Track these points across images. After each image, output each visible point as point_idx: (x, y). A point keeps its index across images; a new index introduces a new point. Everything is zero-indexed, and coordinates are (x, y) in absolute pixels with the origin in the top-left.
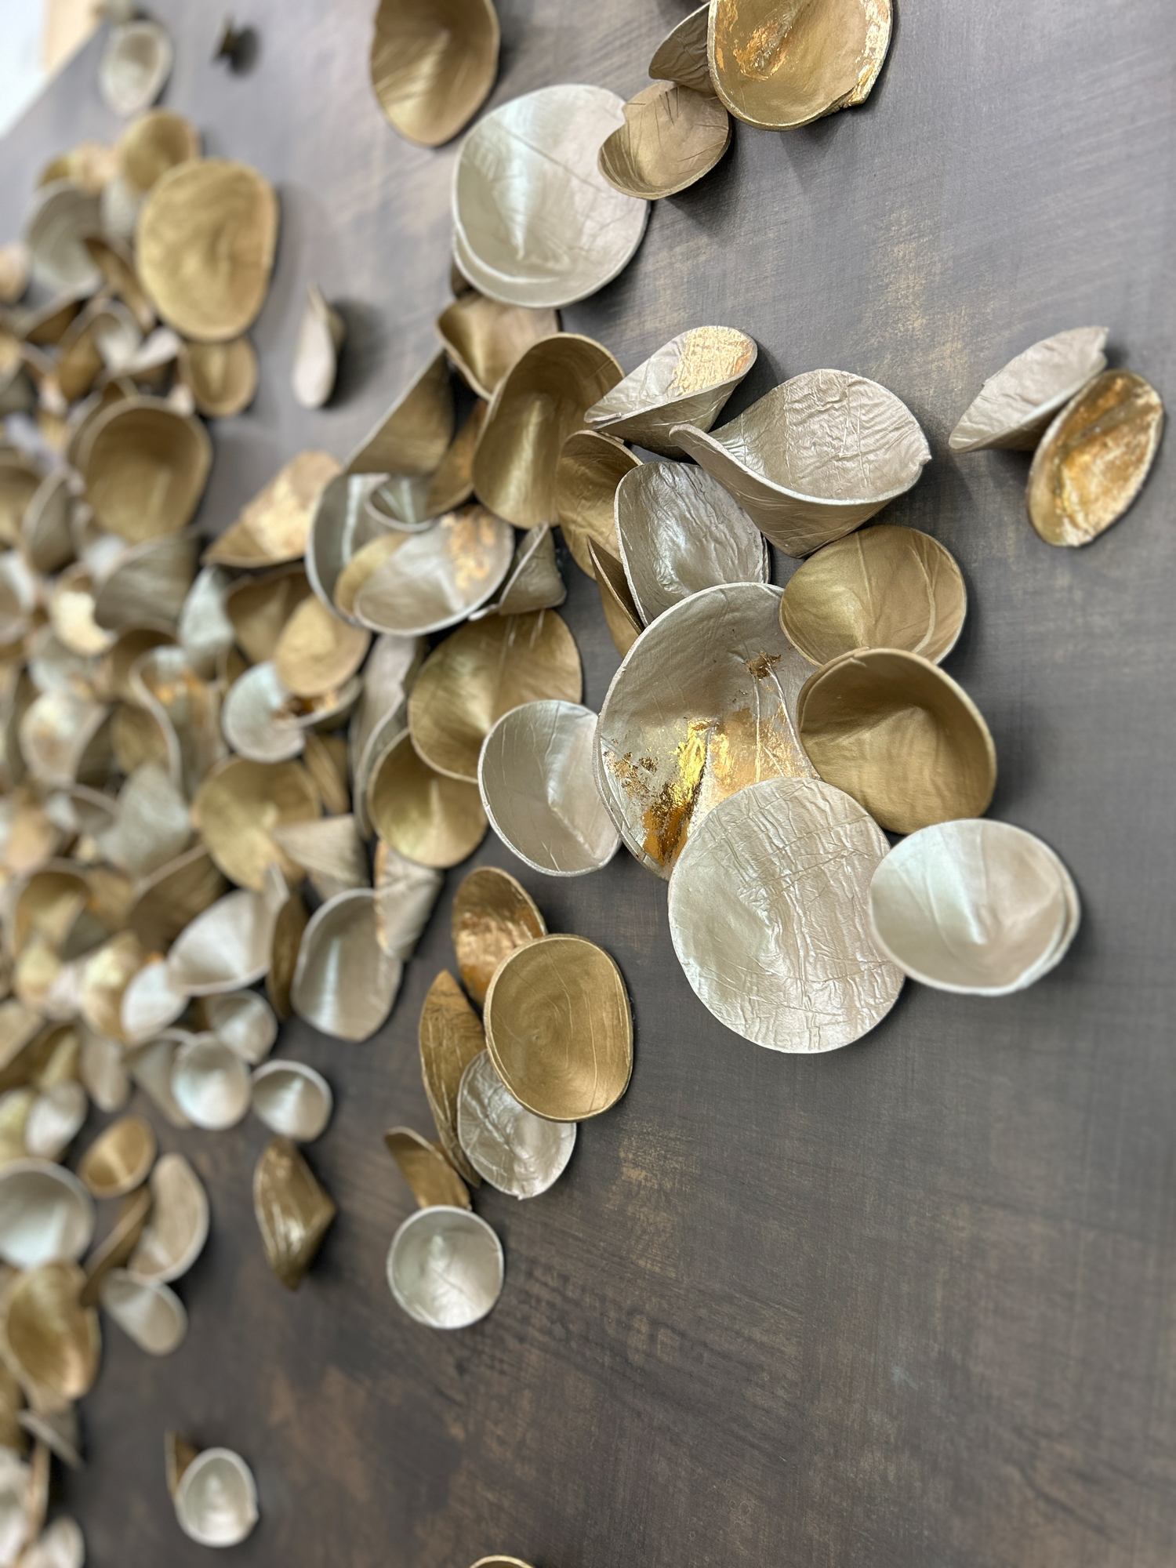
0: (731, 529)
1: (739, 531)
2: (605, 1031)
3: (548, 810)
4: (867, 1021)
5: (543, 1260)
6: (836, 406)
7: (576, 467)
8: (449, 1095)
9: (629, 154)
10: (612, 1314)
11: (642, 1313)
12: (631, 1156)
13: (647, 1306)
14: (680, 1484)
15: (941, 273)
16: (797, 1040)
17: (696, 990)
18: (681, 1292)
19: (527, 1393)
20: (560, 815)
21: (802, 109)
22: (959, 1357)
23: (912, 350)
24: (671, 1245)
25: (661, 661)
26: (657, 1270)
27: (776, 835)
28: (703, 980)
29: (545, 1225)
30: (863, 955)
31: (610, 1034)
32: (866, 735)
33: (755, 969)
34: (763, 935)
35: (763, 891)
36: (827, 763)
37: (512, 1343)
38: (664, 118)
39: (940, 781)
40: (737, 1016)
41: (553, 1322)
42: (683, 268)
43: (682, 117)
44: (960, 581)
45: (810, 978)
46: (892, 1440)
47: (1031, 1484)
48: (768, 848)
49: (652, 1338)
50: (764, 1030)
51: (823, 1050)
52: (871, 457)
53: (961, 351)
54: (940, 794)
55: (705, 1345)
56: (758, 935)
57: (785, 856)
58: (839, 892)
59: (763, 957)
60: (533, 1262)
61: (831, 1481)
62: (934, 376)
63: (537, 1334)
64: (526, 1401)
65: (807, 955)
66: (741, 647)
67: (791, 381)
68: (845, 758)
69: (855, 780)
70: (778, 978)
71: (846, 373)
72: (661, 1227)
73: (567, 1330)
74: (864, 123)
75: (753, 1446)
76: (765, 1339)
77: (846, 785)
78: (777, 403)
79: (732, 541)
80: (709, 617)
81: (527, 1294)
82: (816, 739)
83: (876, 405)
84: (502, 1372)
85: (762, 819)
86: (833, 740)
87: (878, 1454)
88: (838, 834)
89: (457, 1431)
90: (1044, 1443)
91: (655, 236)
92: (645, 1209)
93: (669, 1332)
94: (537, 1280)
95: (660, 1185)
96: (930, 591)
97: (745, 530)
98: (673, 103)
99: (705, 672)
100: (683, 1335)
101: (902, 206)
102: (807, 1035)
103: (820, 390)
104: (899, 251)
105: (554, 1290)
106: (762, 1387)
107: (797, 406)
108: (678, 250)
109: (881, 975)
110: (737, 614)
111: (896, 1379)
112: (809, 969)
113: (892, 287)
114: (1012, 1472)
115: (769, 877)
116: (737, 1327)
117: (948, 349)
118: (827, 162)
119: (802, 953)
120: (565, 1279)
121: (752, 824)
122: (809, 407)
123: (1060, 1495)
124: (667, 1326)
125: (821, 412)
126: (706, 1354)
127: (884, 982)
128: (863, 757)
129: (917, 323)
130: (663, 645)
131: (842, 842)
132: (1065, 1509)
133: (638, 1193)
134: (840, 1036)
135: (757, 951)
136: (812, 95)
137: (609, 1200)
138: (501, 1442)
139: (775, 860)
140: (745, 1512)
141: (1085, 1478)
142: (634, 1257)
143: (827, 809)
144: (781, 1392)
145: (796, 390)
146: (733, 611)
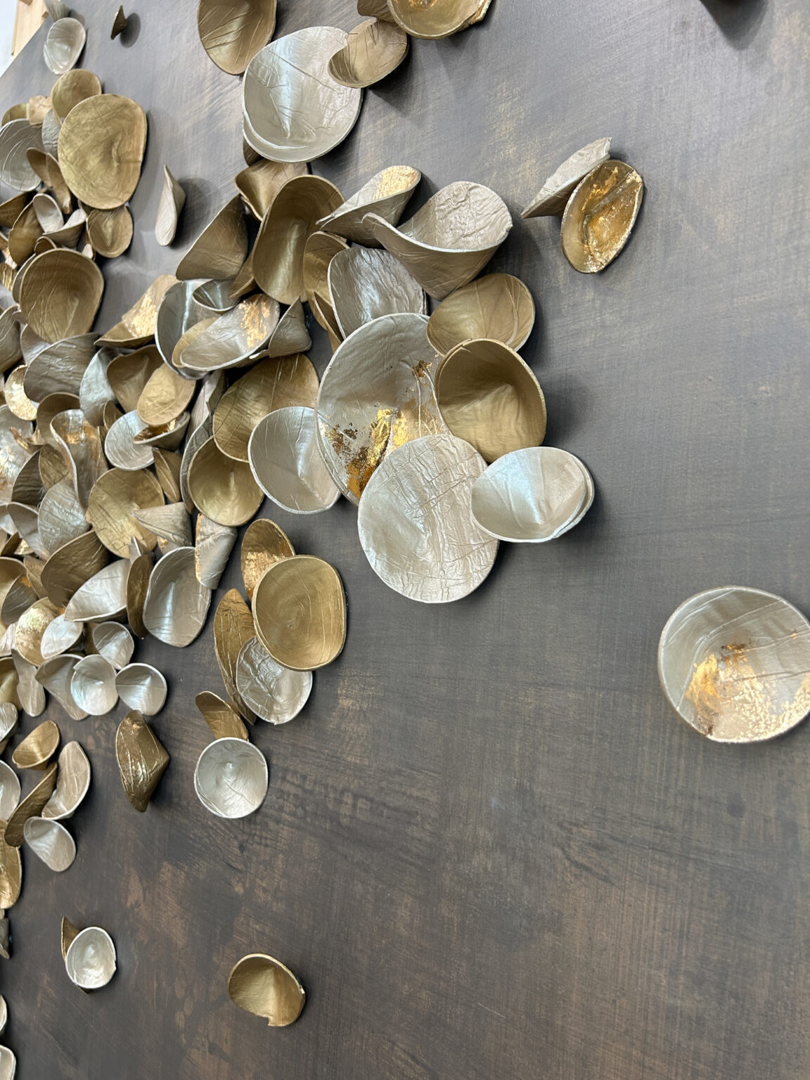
0: (405, 288)
1: (410, 289)
2: (330, 615)
3: (298, 479)
4: (476, 581)
5: (292, 768)
6: (463, 203)
7: (315, 259)
8: (232, 661)
9: (349, 64)
10: (332, 795)
11: (349, 791)
12: (344, 692)
13: (352, 786)
14: (369, 897)
15: (525, 119)
16: (434, 596)
17: (373, 567)
18: (372, 773)
19: (281, 856)
20: (306, 482)
21: (446, 26)
22: (528, 784)
23: (508, 167)
24: (366, 744)
25: (355, 364)
26: (358, 761)
27: (427, 473)
28: (378, 561)
29: (294, 745)
30: (475, 540)
31: (333, 616)
32: (478, 405)
33: (413, 557)
34: (420, 538)
35: (420, 511)
36: (455, 424)
37: (272, 825)
38: (370, 41)
39: (519, 428)
40: (398, 582)
41: (296, 808)
42: (381, 133)
43: (380, 40)
44: (531, 302)
45: (446, 560)
46: (490, 845)
47: (568, 858)
48: (422, 481)
49: (354, 806)
50: (414, 590)
51: (450, 601)
52: (482, 232)
53: (535, 165)
54: (520, 437)
55: (385, 805)
56: (417, 538)
57: (432, 487)
58: (461, 503)
59: (418, 550)
60: (286, 770)
61: (455, 878)
62: (520, 181)
63: (287, 817)
64: (279, 862)
65: (444, 546)
66: (407, 358)
67: (439, 193)
68: (466, 420)
69: (472, 434)
70: (427, 562)
71: (467, 183)
72: (360, 734)
73: (305, 810)
74: (483, 34)
75: (411, 864)
76: (419, 794)
77: (467, 438)
78: (431, 208)
79: (406, 296)
80: (385, 336)
81: (282, 791)
82: (448, 409)
83: (484, 200)
84: (266, 846)
85: (418, 463)
86: (458, 409)
87: (482, 855)
88: (461, 467)
89: (239, 889)
90: (575, 829)
91: (366, 116)
92: (352, 724)
93: (364, 801)
94: (288, 782)
95: (361, 707)
96: (515, 311)
97: (413, 288)
98: (376, 32)
99: (385, 374)
100: (371, 800)
101: (503, 81)
102: (441, 592)
103: (454, 195)
104: (502, 108)
105: (298, 786)
106: (417, 825)
107: (442, 207)
108: (378, 122)
109: (484, 551)
110: (402, 334)
111: (493, 805)
112: (445, 555)
113: (498, 131)
114: (557, 851)
115: (424, 503)
116: (403, 790)
117: (527, 165)
118: (461, 59)
119: (441, 546)
120: (304, 777)
121: (412, 466)
122: (449, 207)
123: (584, 861)
124: (363, 797)
125: (455, 209)
126: (385, 811)
127: (486, 555)
128: (477, 419)
129: (511, 150)
130: (356, 353)
131: (463, 471)
132: (587, 869)
133: (348, 714)
134: (461, 592)
135: (416, 547)
136: (453, 17)
137: (331, 722)
138: (265, 890)
139: (426, 490)
140: (406, 907)
141: (598, 847)
142: (344, 756)
143: (455, 452)
144: (427, 827)
145: (442, 198)
146: (400, 332)
